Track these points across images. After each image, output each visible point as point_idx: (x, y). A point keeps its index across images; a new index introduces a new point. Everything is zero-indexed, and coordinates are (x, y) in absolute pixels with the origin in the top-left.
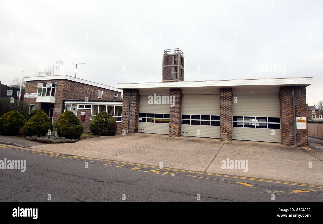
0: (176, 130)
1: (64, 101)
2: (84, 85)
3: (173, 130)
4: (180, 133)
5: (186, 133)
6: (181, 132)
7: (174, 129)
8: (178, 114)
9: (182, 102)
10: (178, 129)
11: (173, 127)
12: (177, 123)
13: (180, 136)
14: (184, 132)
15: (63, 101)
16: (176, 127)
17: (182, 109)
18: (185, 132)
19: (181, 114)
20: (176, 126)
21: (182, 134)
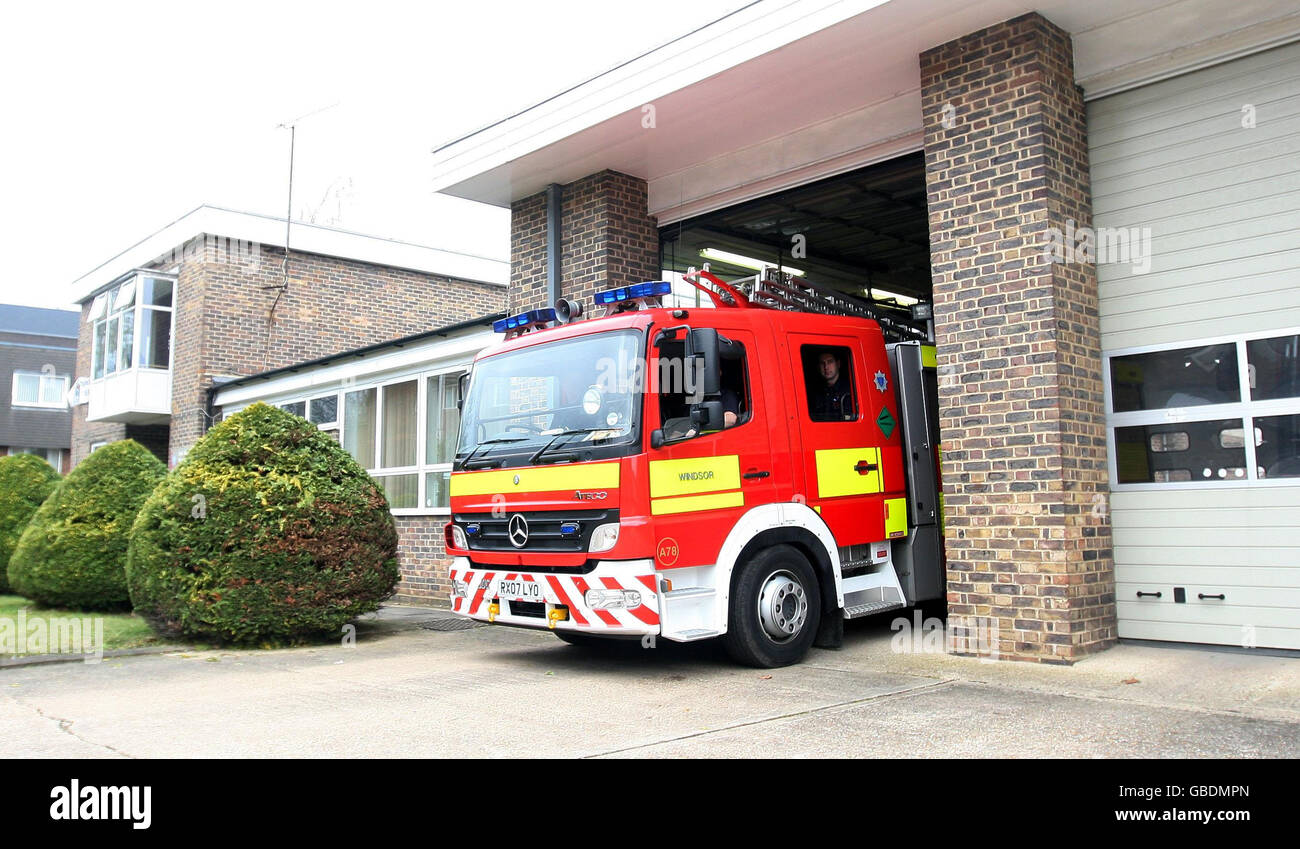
0: (1027, 567)
1: (213, 392)
2: (383, 277)
3: (1000, 567)
4: (1110, 598)
5: (1191, 595)
6: (1124, 593)
7: (1004, 555)
8: (1047, 346)
9: (1096, 191)
10: (1057, 546)
11: (990, 533)
12: (1042, 463)
13: (1111, 640)
14: (1169, 595)
15: (208, 391)
16: (1026, 520)
17: (1102, 290)
18: (1179, 595)
19: (1096, 354)
20: (1035, 510)
21: (1133, 619)
